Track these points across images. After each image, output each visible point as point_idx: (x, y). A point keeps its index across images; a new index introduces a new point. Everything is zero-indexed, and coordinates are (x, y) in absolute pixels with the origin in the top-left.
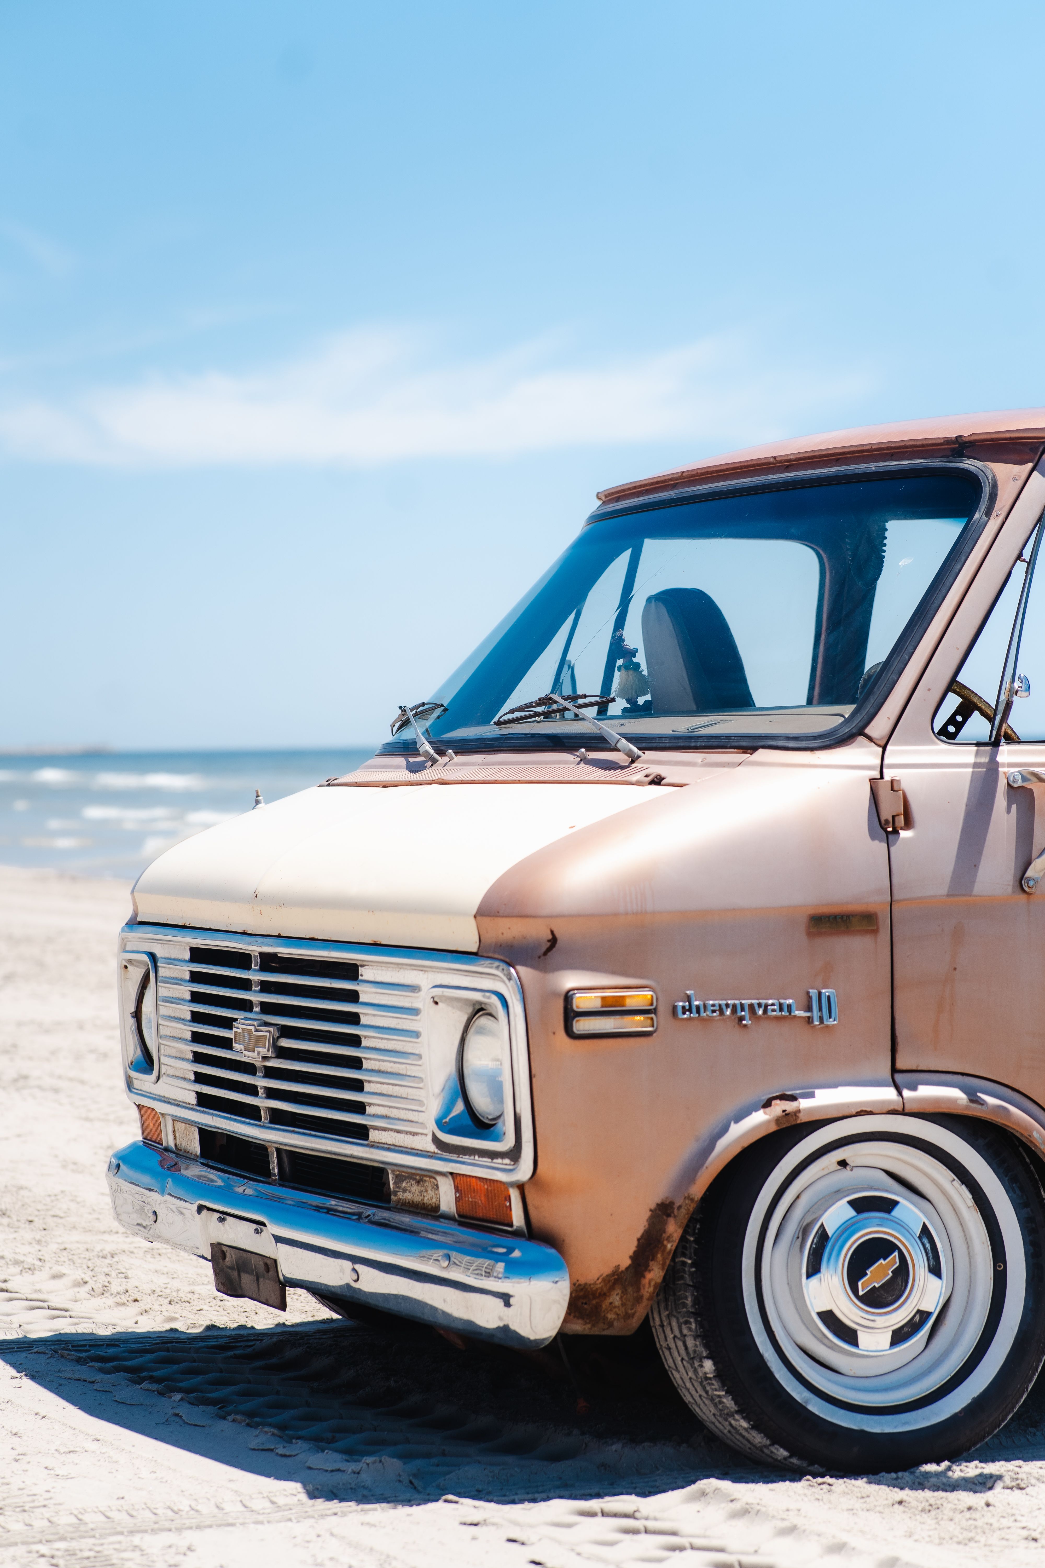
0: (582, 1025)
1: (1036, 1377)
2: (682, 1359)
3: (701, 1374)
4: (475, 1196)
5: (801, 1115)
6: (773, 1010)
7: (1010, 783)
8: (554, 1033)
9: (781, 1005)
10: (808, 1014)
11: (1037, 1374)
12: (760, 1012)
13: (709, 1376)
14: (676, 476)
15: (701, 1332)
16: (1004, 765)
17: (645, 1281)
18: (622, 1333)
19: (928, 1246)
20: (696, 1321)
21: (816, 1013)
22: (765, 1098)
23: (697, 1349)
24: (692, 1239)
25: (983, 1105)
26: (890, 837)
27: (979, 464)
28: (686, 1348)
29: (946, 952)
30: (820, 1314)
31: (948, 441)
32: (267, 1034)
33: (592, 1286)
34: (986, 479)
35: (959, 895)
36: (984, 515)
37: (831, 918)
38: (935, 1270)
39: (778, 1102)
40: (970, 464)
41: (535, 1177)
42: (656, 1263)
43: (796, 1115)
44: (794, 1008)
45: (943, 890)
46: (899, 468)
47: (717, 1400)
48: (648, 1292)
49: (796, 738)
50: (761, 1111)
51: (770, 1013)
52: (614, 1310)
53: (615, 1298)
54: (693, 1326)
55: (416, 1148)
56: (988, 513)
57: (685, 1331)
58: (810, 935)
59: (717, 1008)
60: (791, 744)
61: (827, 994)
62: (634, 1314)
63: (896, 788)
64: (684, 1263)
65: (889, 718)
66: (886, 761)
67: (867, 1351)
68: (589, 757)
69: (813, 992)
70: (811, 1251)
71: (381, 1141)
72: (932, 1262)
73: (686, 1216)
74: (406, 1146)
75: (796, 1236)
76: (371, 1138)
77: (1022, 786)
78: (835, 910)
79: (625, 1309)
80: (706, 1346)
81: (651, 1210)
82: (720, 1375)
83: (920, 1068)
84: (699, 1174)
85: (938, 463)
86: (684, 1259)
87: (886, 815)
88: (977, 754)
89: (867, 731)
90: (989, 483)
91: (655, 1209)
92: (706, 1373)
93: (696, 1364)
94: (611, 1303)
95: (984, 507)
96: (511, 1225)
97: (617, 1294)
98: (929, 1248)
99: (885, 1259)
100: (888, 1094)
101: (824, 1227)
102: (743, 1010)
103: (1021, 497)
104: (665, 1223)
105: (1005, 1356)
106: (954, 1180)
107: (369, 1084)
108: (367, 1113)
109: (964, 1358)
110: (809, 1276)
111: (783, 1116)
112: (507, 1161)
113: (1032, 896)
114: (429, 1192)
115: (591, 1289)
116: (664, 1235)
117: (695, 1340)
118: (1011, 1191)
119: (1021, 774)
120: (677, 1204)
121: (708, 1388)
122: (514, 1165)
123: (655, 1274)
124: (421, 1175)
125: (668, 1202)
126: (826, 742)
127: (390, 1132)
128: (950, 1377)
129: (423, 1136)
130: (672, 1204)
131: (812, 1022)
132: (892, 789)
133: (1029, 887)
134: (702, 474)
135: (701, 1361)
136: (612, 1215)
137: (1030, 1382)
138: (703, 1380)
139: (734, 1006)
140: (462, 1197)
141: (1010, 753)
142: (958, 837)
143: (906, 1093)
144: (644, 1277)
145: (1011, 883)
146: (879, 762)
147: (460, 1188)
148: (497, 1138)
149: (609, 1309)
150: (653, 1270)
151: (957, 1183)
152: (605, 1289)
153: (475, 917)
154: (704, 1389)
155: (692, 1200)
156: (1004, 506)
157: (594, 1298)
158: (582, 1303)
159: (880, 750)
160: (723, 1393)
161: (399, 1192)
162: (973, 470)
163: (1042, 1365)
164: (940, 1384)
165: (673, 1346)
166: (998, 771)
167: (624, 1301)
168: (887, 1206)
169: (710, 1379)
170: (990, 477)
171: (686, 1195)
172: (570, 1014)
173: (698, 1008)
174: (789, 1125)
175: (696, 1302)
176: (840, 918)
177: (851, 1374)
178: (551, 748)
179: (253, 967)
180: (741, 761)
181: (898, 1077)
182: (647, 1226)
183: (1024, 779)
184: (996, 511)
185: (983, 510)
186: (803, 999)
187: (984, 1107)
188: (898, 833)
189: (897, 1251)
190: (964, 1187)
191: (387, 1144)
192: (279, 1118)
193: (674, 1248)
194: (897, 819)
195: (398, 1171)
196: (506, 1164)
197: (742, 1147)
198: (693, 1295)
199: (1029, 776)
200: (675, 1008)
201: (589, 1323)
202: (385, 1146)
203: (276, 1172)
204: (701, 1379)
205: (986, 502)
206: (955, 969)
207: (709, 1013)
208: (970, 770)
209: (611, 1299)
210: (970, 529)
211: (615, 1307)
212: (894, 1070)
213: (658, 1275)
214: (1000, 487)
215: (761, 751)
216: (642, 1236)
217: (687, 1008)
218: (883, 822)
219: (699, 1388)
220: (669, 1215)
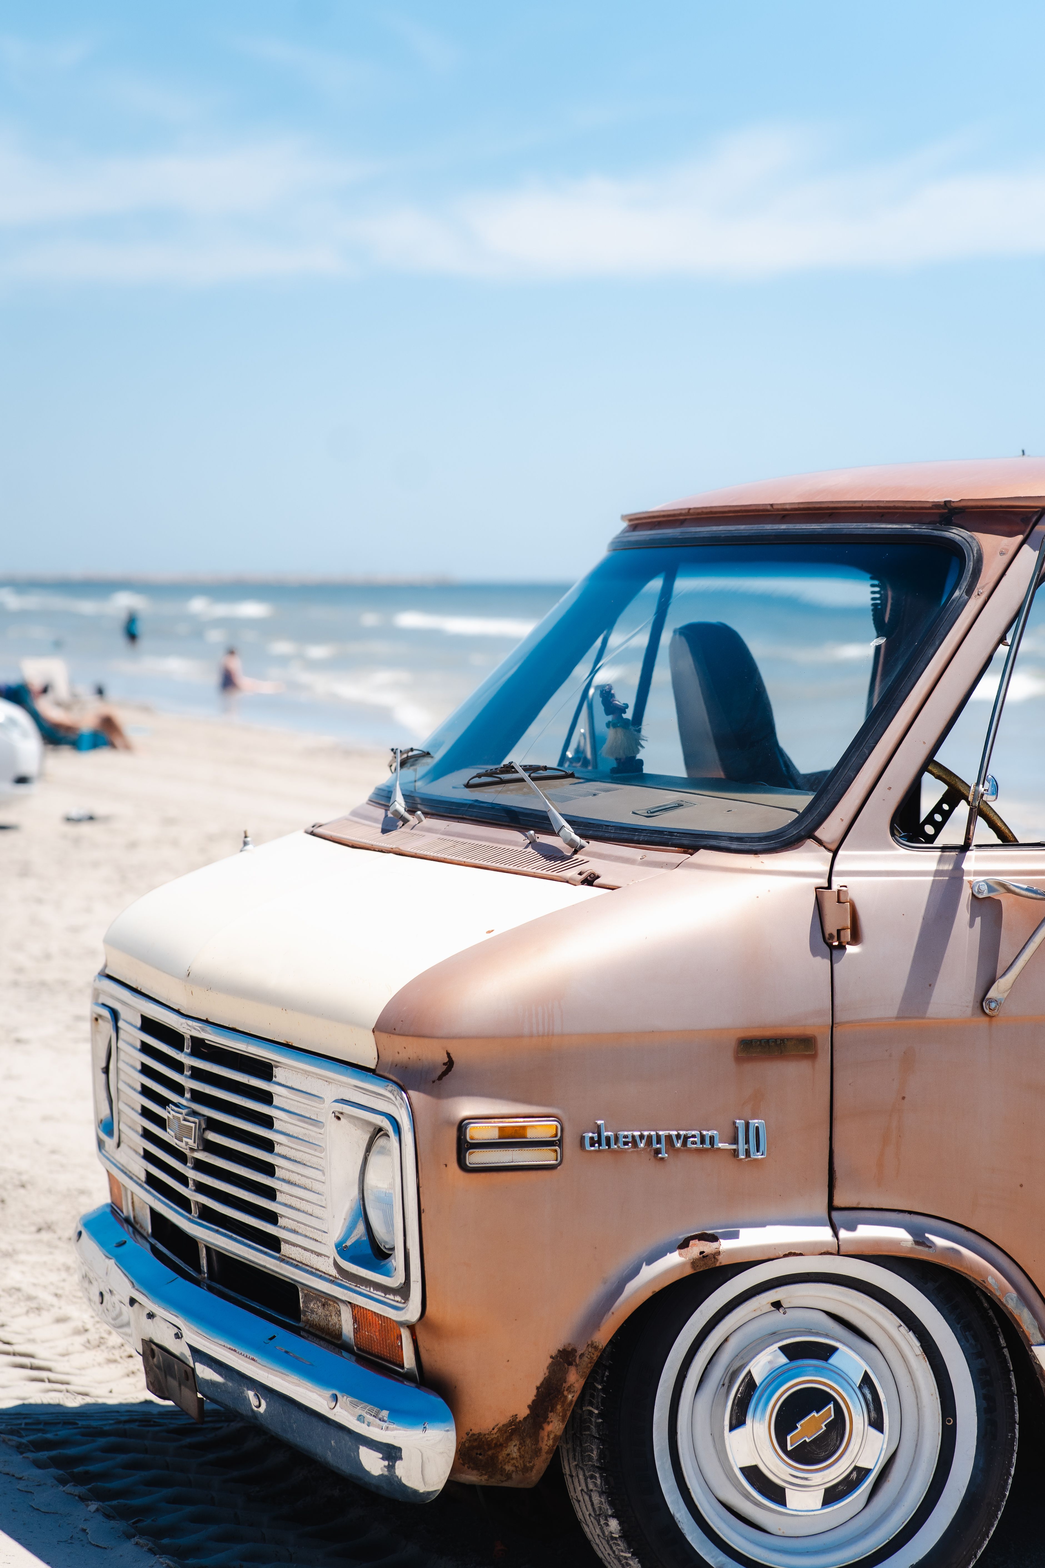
0: (476, 1158)
1: (986, 1543)
2: (590, 1515)
3: (607, 1533)
4: (370, 1330)
5: (720, 1258)
6: (694, 1143)
7: (975, 893)
8: (446, 1165)
9: (703, 1138)
10: (734, 1147)
11: (988, 1540)
12: (679, 1145)
13: (614, 1535)
14: (683, 512)
15: (606, 1489)
16: (969, 873)
17: (544, 1434)
18: (521, 1486)
19: (869, 1396)
20: (601, 1477)
21: (742, 1146)
22: (682, 1237)
23: (602, 1506)
24: (600, 1387)
25: (930, 1247)
26: (835, 952)
27: (965, 533)
28: (592, 1505)
29: (893, 1080)
30: (742, 1470)
31: (936, 506)
32: (193, 1125)
33: (487, 1436)
34: (971, 552)
35: (910, 1018)
36: (964, 594)
37: (763, 1041)
38: (877, 1424)
39: (696, 1242)
40: (956, 534)
41: (424, 1318)
42: (555, 1414)
43: (714, 1258)
44: (716, 1140)
45: (893, 1012)
46: (886, 532)
47: (624, 1561)
48: (546, 1445)
49: (740, 839)
50: (676, 1254)
51: (689, 1145)
52: (512, 1462)
53: (513, 1449)
54: (599, 1481)
55: (320, 1269)
56: (969, 592)
57: (591, 1486)
58: (738, 1059)
59: (630, 1139)
60: (735, 845)
61: (756, 1125)
62: (532, 1467)
63: (842, 899)
64: (591, 1413)
65: (842, 820)
66: (836, 868)
67: (796, 1510)
68: (538, 840)
69: (740, 1123)
70: (736, 1401)
71: (290, 1256)
72: (873, 1414)
73: (589, 1365)
74: (312, 1265)
75: (721, 1383)
76: (283, 1252)
77: (989, 897)
78: (768, 1033)
79: (523, 1462)
80: (611, 1504)
81: (551, 1357)
82: (626, 1535)
83: (860, 1206)
84: (604, 1321)
85: (924, 530)
86: (590, 1408)
87: (831, 928)
88: (941, 860)
89: (818, 833)
90: (974, 556)
91: (557, 1356)
92: (611, 1533)
93: (602, 1522)
94: (508, 1455)
95: (965, 584)
96: (402, 1367)
97: (515, 1446)
98: (871, 1399)
99: (817, 1412)
100: (824, 1234)
101: (751, 1375)
102: (659, 1141)
103: (1007, 573)
104: (566, 1372)
105: (950, 1520)
106: (901, 1326)
107: (280, 1194)
108: (279, 1224)
109: (906, 1520)
110: (732, 1428)
111: (700, 1258)
112: (398, 1298)
113: (994, 1019)
114: (333, 1317)
115: (486, 1439)
116: (564, 1385)
117: (600, 1497)
118: (963, 1340)
119: (987, 884)
120: (579, 1352)
121: (614, 1548)
122: (404, 1303)
123: (555, 1426)
124: (326, 1299)
125: (570, 1349)
126: (772, 844)
127: (298, 1248)
128: (888, 1541)
129: (326, 1258)
130: (574, 1351)
131: (738, 1156)
132: (839, 901)
133: (990, 1009)
134: (707, 513)
135: (606, 1520)
136: (508, 1361)
137: (979, 1547)
138: (609, 1539)
139: (650, 1137)
140: (359, 1329)
141: (977, 859)
142: (912, 953)
143: (843, 1234)
144: (543, 1429)
145: (971, 1005)
146: (828, 868)
147: (357, 1319)
148: (387, 1273)
149: (507, 1460)
150: (552, 1422)
151: (904, 1329)
152: (501, 1440)
153: (373, 1031)
154: (611, 1548)
155: (596, 1348)
156: (987, 584)
157: (490, 1449)
158: (477, 1454)
159: (831, 854)
160: (630, 1555)
161: (308, 1312)
162: (959, 540)
163: (994, 1529)
164: (877, 1549)
165: (581, 1498)
166: (963, 879)
167: (523, 1453)
168: (825, 1352)
169: (616, 1538)
170: (976, 549)
171: (590, 1343)
172: (464, 1146)
173: (608, 1139)
174: (707, 1268)
175: (601, 1455)
176: (773, 1042)
177: (780, 1533)
178: (507, 824)
179: (185, 1050)
180: (680, 862)
181: (835, 1214)
182: (547, 1374)
183: (991, 889)
184: (978, 589)
185: (964, 587)
186: (729, 1131)
187: (931, 1249)
188: (844, 948)
189: (832, 1402)
190: (911, 1333)
191: (295, 1260)
192: (206, 1214)
193: (575, 1399)
194: (842, 933)
195: (307, 1290)
196: (397, 1302)
197: (653, 1292)
198: (598, 1448)
199: (996, 887)
200: (583, 1138)
201: (485, 1475)
202: (294, 1262)
203: (206, 1270)
204: (608, 1538)
205: (968, 578)
206: (904, 1098)
207: (621, 1145)
208: (932, 878)
209: (508, 1451)
210: (949, 608)
211: (513, 1459)
212: (831, 1207)
213: (557, 1428)
214: (985, 562)
215: (702, 851)
216: (542, 1384)
217: (596, 1139)
218: (827, 936)
219: (607, 1546)
220: (570, 1364)
